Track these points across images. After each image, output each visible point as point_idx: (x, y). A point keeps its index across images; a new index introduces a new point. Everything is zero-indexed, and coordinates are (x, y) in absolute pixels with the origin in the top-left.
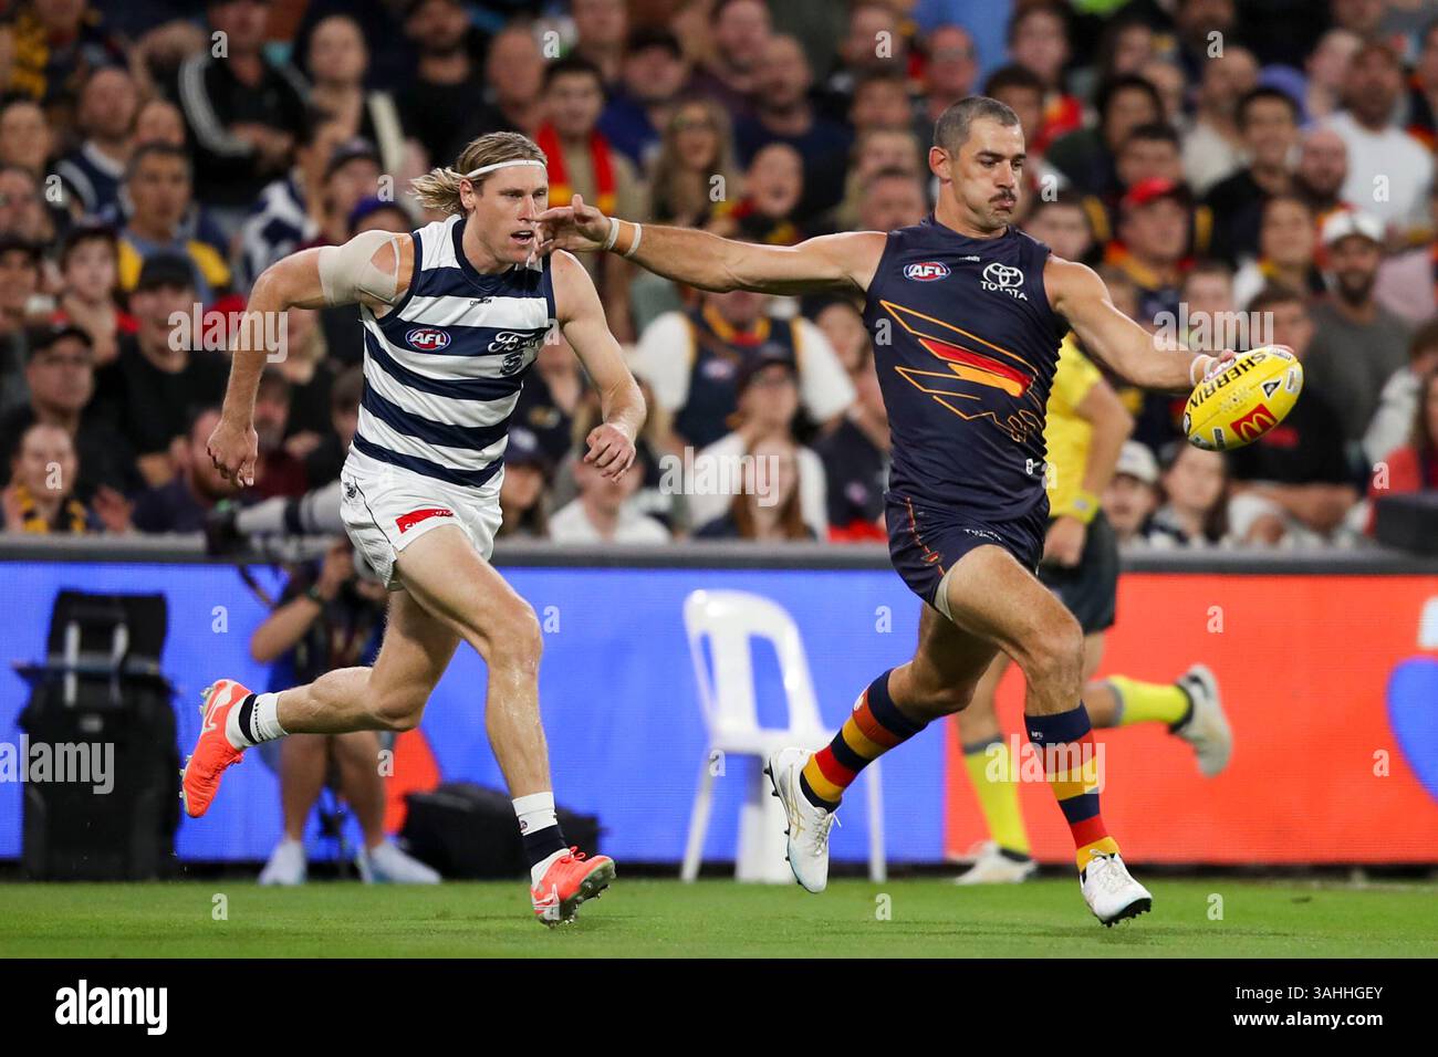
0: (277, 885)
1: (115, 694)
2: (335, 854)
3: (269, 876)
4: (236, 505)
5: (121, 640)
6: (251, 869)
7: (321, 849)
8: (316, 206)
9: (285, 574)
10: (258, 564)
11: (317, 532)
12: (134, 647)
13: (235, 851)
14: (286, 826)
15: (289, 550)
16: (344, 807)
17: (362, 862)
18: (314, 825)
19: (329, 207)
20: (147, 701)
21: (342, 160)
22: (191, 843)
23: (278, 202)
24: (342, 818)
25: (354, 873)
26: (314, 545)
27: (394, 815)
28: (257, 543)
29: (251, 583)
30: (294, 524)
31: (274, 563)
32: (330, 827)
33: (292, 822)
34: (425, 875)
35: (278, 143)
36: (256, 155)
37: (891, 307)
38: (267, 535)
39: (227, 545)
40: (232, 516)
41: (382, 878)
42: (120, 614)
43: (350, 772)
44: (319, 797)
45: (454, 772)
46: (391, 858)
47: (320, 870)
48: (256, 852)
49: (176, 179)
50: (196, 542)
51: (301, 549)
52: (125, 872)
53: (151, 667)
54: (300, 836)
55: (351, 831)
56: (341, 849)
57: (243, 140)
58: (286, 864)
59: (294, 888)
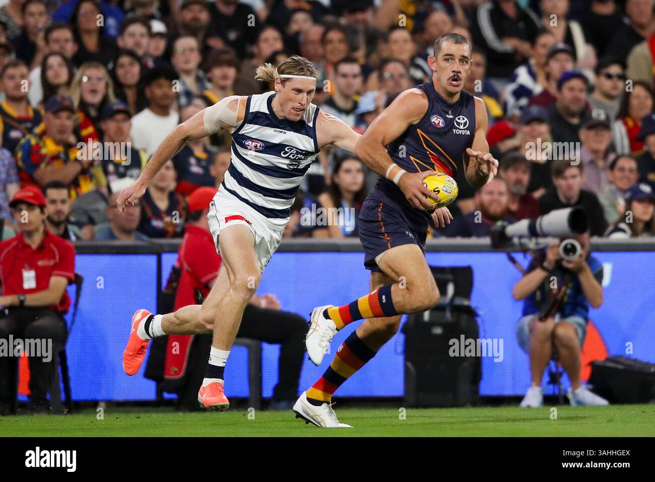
0: (529, 407)
1: (448, 315)
2: (557, 392)
3: (524, 403)
4: (505, 223)
5: (451, 289)
6: (517, 400)
7: (550, 389)
8: (541, 77)
9: (530, 257)
10: (516, 252)
11: (545, 235)
12: (457, 293)
13: (508, 392)
14: (532, 379)
15: (531, 244)
16: (561, 369)
17: (570, 396)
18: (546, 378)
19: (548, 77)
20: (464, 318)
21: (553, 53)
22: (487, 388)
23: (523, 76)
24: (561, 375)
25: (566, 401)
26: (543, 241)
27: (585, 373)
28: (516, 240)
29: (513, 260)
30: (533, 232)
31: (524, 250)
32: (554, 379)
33: (536, 377)
34: (602, 402)
35: (524, 47)
36: (515, 52)
37: (421, 134)
38: (521, 237)
39: (501, 242)
40: (504, 228)
41: (580, 403)
42: (450, 277)
43: (563, 352)
44: (548, 364)
45: (614, 352)
46: (584, 393)
47: (549, 400)
48: (518, 392)
49: (478, 65)
50: (486, 241)
51: (537, 244)
52: (455, 403)
53: (466, 303)
54: (540, 384)
55: (564, 380)
56: (560, 390)
57: (508, 45)
58: (533, 397)
59: (537, 409)
